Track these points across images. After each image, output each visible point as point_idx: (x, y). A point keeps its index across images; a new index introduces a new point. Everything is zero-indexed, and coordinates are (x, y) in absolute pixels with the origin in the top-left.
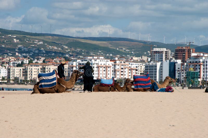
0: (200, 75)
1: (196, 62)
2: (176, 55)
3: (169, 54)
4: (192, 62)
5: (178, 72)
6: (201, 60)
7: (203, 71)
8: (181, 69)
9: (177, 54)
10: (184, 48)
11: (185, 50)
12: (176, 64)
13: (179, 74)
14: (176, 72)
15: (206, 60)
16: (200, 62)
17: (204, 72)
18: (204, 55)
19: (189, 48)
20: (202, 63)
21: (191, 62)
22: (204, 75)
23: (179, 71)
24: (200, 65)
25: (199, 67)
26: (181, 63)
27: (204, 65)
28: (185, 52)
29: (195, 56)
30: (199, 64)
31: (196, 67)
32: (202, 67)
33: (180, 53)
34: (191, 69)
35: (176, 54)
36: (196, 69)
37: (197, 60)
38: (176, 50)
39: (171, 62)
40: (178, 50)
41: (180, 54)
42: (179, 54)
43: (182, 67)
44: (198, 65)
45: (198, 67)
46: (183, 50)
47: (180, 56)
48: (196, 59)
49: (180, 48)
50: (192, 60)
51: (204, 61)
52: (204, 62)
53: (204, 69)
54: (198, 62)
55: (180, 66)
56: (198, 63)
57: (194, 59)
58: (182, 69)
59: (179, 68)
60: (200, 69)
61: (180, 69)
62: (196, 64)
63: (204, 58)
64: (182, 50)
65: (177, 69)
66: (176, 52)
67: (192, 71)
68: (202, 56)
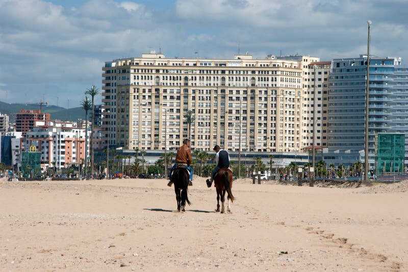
0: (48, 158)
1: (43, 136)
2: (18, 125)
3: (6, 123)
4: (35, 136)
5: (16, 153)
6: (50, 134)
7: (54, 151)
8: (21, 148)
9: (20, 122)
10: (32, 112)
11: (33, 115)
12: (12, 139)
13: (17, 155)
14: (13, 152)
15: (58, 134)
16: (48, 136)
17: (55, 153)
18: (55, 125)
19: (40, 112)
20: (51, 139)
21: (33, 136)
22: (54, 158)
23: (17, 151)
24: (48, 142)
25: (48, 144)
26: (22, 137)
27: (55, 142)
28: (33, 118)
29: (40, 127)
30: (47, 139)
31: (42, 145)
32: (52, 144)
33: (25, 120)
34: (33, 148)
35: (18, 122)
36: (43, 147)
37: (43, 133)
38: (18, 115)
39: (5, 136)
40: (21, 115)
41: (25, 123)
42: (23, 121)
43: (23, 144)
44: (45, 141)
45: (45, 144)
46: (31, 115)
47: (25, 126)
48: (42, 131)
49: (25, 113)
50: (35, 134)
51: (54, 134)
52: (55, 137)
53: (55, 147)
54: (45, 136)
55: (19, 142)
56: (45, 138)
57: (39, 131)
58: (23, 147)
59: (17, 147)
60: (48, 147)
61: (19, 148)
62: (42, 139)
63: (54, 130)
64: (27, 115)
65: (13, 147)
66: (18, 119)
67: (34, 151)
68: (52, 127)
